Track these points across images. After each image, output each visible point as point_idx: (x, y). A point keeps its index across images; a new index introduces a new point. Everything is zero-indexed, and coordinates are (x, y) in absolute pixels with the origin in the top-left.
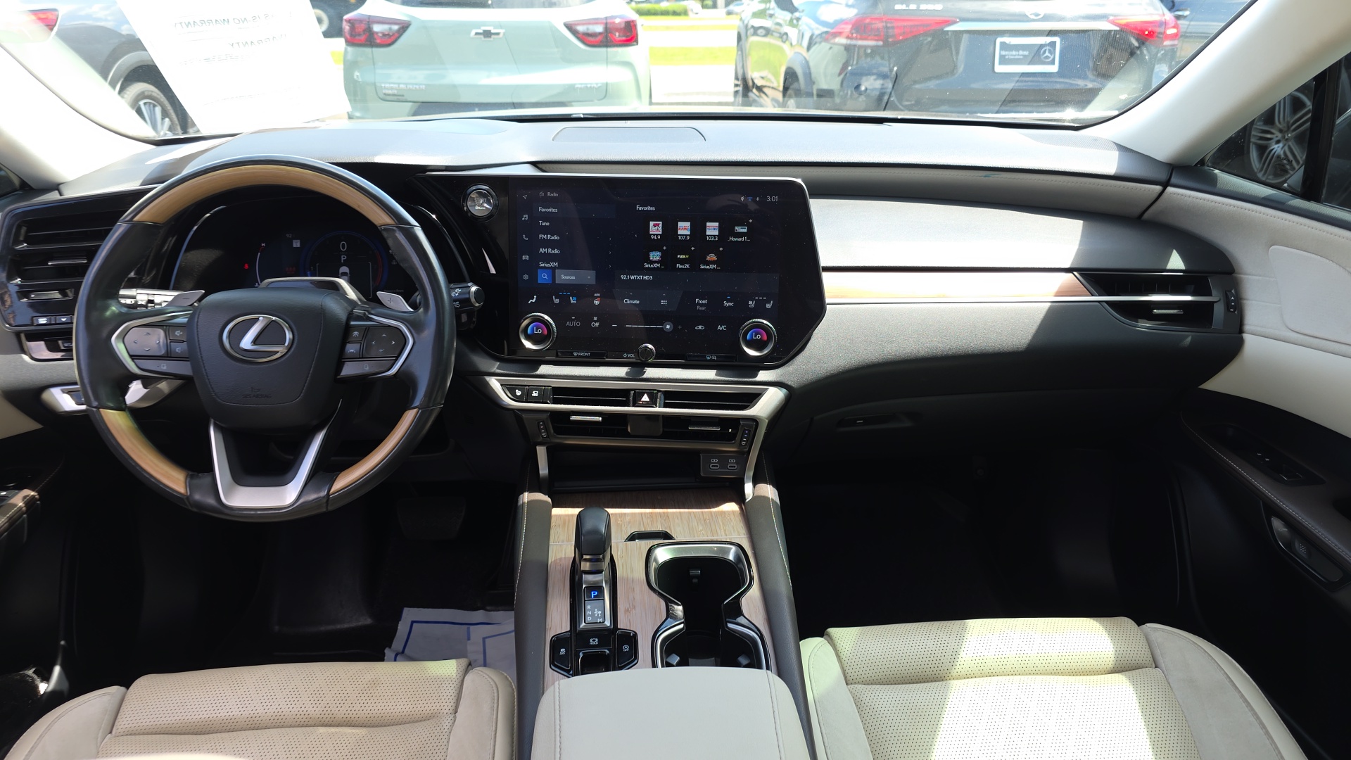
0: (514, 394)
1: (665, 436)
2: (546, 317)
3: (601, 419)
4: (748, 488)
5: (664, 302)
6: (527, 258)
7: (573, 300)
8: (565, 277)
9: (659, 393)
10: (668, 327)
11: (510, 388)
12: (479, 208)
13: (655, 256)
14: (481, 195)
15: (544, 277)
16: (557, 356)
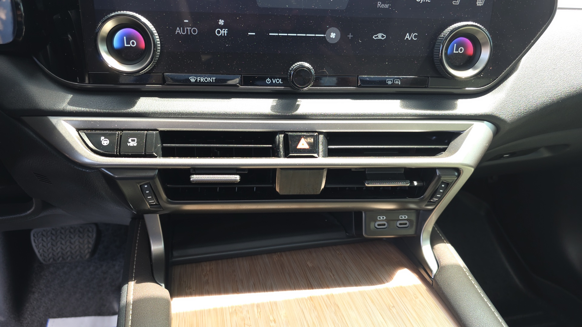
0: (98, 143)
1: (326, 195)
3: (238, 176)
4: (426, 248)
9: (321, 136)
10: (333, 35)
11: (92, 135)
16: (163, 81)
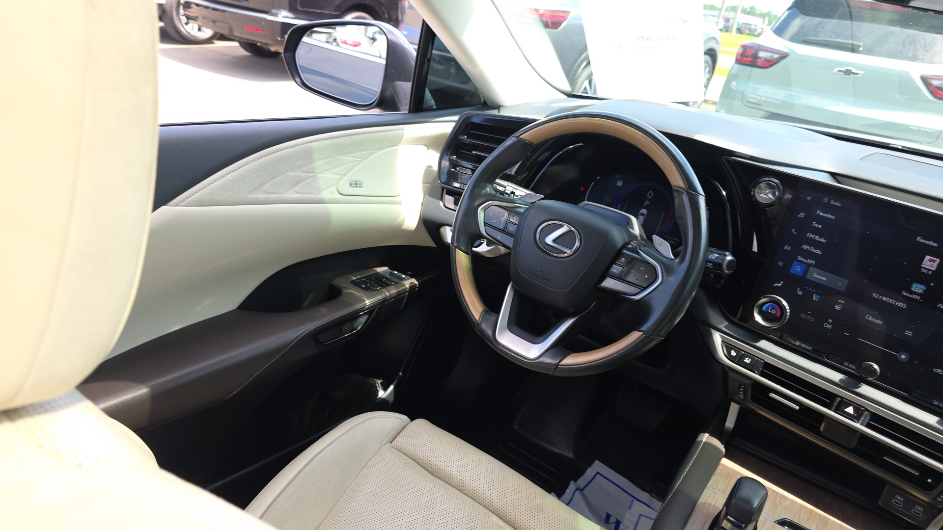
0: (729, 353)
1: (855, 451)
2: (784, 303)
3: (797, 408)
5: (909, 333)
6: (789, 248)
7: (815, 298)
8: (817, 275)
9: (867, 412)
10: (903, 357)
11: (728, 347)
12: (764, 196)
13: (918, 288)
14: (770, 186)
15: (797, 269)
16: (781, 338)
